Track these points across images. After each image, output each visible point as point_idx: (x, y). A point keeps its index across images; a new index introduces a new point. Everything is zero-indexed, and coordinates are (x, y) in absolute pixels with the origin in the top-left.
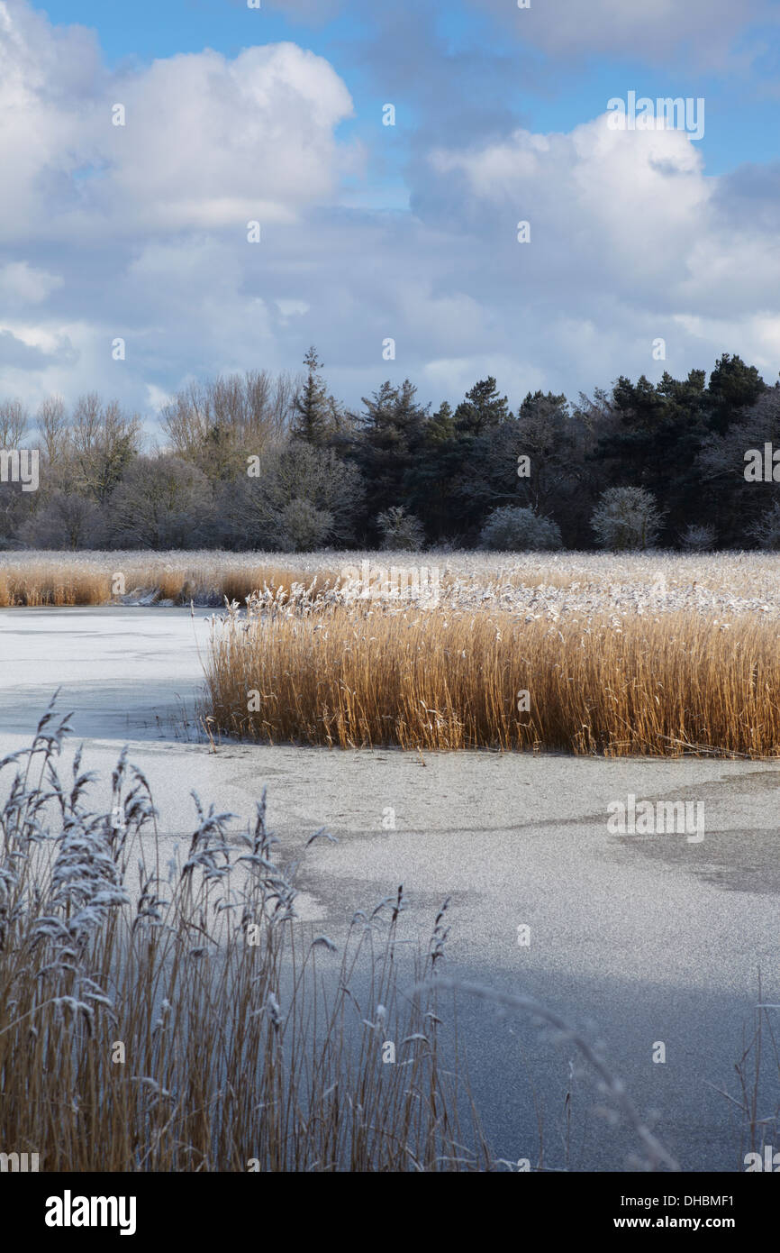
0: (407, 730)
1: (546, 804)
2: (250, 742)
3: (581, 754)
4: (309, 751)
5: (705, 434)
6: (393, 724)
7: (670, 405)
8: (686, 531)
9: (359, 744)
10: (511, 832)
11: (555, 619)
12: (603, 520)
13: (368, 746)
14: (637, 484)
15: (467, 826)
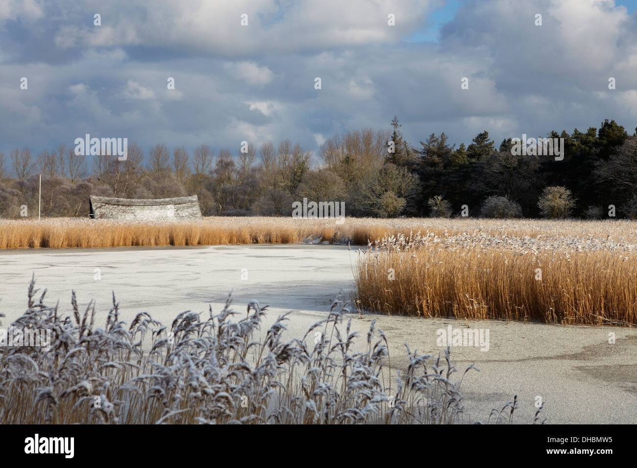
0: (458, 309)
1: (535, 348)
2: (378, 314)
3: (549, 323)
4: (408, 319)
5: (597, 160)
6: (451, 305)
7: (578, 145)
8: (587, 209)
9: (434, 315)
10: (519, 363)
11: (535, 254)
12: (544, 204)
13: (438, 316)
14: (561, 185)
15: (497, 359)
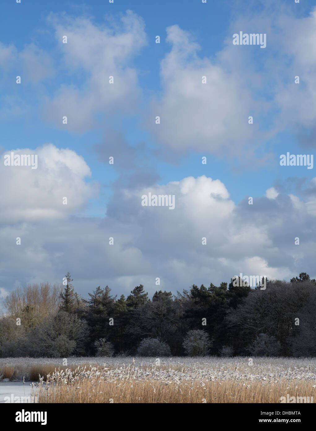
5: (228, 308)
7: (214, 296)
8: (221, 348)
12: (188, 344)
